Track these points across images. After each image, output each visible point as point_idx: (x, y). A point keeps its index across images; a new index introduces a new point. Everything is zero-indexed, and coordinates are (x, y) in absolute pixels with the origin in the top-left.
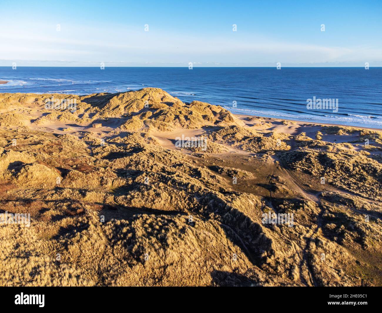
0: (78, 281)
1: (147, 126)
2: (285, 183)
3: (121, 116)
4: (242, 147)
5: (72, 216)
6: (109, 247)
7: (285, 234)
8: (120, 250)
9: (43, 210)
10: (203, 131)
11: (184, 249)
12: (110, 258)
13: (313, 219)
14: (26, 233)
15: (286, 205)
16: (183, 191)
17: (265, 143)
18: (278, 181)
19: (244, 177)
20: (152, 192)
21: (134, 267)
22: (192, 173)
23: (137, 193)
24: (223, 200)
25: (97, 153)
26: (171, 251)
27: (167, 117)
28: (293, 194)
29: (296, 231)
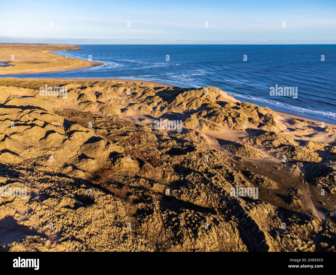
0: (145, 247)
1: (201, 125)
2: (301, 197)
3: (183, 111)
4: (276, 154)
5: (144, 202)
6: (163, 228)
7: (283, 243)
8: (169, 233)
9: (129, 194)
10: (246, 134)
11: (207, 241)
12: (164, 236)
13: (312, 236)
14: (120, 210)
15: (293, 219)
16: (217, 194)
17: (297, 154)
18: (296, 194)
19: (268, 185)
20: (195, 191)
21: (176, 246)
22: (228, 176)
23: (185, 189)
24: (243, 207)
25: (163, 148)
26: (199, 241)
27: (218, 118)
28: (305, 209)
29: (293, 243)
